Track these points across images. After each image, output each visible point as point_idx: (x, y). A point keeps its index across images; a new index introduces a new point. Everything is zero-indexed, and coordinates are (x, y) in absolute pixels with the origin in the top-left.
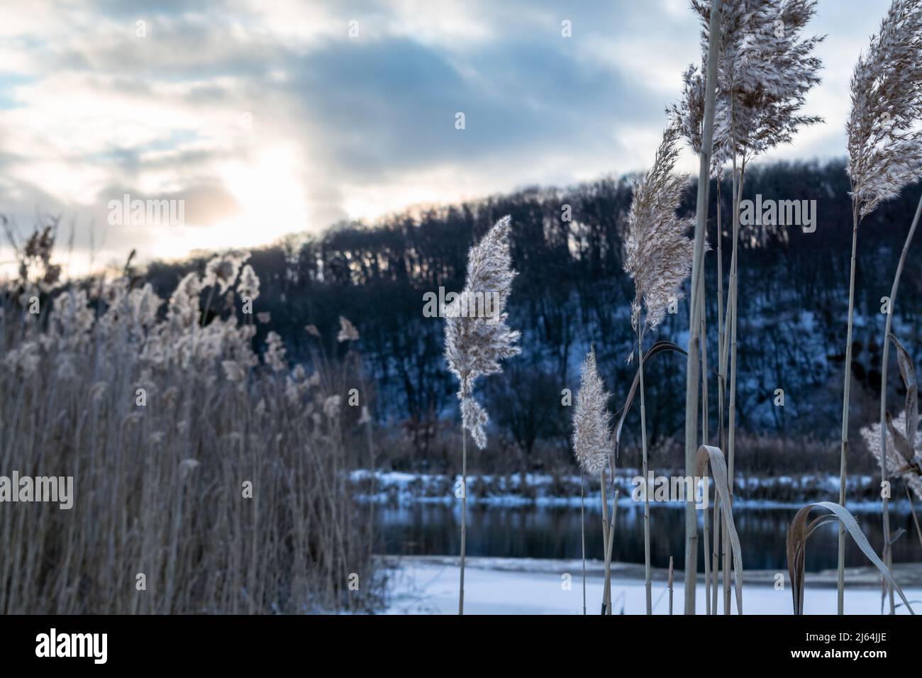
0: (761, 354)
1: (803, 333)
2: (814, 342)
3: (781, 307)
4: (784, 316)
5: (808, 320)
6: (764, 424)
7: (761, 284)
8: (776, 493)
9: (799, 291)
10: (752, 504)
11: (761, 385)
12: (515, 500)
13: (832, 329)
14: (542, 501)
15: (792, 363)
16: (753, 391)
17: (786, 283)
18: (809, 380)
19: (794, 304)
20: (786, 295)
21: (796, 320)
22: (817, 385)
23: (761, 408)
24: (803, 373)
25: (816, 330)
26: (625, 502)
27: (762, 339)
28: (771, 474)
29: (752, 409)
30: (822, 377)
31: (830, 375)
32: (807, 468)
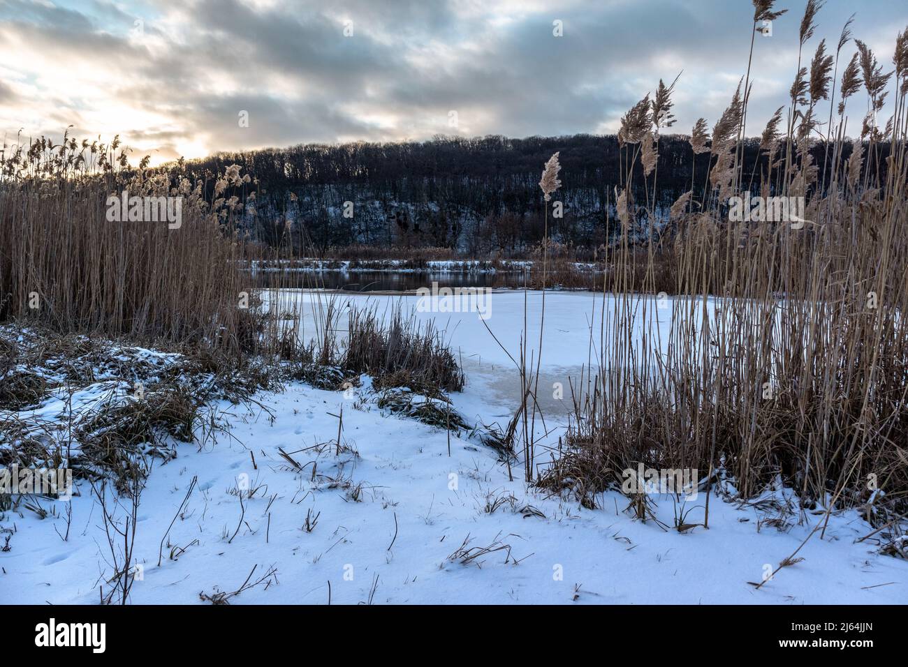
0: (360, 216)
1: (375, 208)
2: (379, 212)
3: (367, 199)
4: (368, 202)
5: (377, 204)
6: (361, 242)
7: (360, 190)
8: (374, 266)
9: (373, 192)
10: (365, 270)
11: (360, 228)
12: (276, 270)
13: (386, 208)
14: (287, 270)
15: (371, 220)
16: (357, 230)
17: (369, 189)
18: (378, 226)
19: (372, 198)
20: (369, 194)
21: (373, 204)
22: (380, 228)
23: (359, 236)
24: (375, 223)
25: (380, 208)
26: (318, 270)
27: (360, 211)
28: (371, 260)
29: (356, 236)
30: (382, 225)
31: (385, 224)
32: (385, 257)
